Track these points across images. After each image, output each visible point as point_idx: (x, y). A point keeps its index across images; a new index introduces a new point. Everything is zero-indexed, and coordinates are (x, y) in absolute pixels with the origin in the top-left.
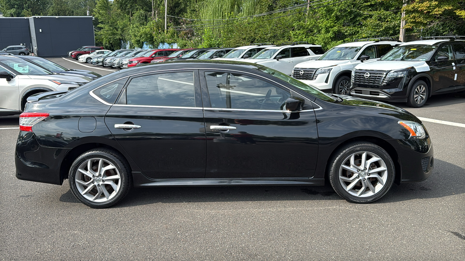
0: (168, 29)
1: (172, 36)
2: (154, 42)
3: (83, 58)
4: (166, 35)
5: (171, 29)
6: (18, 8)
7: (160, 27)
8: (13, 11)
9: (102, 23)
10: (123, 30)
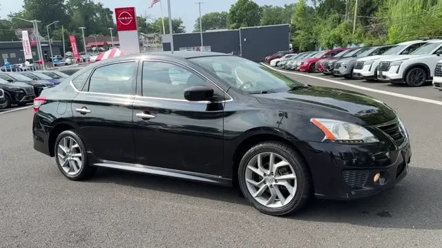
0: (356, 29)
1: (359, 36)
2: (342, 44)
3: (273, 62)
4: (354, 36)
5: (359, 30)
6: (238, 22)
7: (349, 28)
8: (234, 25)
9: (299, 29)
10: (316, 34)
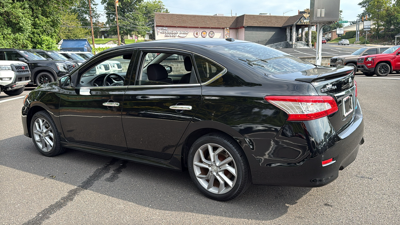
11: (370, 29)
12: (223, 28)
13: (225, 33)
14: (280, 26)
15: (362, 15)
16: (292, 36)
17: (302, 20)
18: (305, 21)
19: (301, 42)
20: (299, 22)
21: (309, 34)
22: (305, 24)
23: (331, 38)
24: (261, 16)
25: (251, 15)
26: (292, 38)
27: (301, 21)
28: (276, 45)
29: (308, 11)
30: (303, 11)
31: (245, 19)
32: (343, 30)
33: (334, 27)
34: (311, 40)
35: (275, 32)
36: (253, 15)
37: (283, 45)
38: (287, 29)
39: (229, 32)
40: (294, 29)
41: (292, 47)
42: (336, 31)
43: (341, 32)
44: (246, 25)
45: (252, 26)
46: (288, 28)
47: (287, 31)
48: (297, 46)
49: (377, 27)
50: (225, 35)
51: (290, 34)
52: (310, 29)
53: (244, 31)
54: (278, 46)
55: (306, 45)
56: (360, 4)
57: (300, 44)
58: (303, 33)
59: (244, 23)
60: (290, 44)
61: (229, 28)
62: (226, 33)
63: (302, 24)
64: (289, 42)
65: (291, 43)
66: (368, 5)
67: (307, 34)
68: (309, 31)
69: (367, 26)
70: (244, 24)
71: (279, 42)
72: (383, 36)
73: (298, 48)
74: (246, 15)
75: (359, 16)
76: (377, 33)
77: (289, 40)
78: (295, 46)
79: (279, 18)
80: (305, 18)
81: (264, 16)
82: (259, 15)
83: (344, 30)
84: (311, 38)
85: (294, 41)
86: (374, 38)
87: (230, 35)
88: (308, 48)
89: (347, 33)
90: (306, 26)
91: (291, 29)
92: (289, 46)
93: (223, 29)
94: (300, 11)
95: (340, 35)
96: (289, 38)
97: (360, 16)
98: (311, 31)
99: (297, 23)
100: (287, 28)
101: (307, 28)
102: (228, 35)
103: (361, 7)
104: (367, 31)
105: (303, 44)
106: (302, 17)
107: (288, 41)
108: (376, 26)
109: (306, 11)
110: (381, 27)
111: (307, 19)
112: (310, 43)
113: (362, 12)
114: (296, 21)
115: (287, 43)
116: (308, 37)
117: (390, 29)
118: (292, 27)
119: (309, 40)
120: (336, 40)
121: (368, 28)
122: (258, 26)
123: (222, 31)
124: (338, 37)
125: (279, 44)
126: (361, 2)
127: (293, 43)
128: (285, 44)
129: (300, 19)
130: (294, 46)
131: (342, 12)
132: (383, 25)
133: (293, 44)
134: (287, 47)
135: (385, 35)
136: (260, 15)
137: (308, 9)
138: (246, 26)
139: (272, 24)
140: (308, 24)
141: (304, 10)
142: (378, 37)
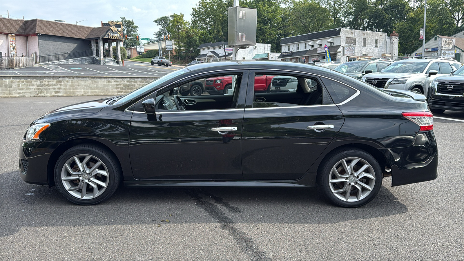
11: (172, 50)
12: (7, 34)
13: (9, 41)
14: (82, 38)
15: (158, 33)
16: (99, 51)
17: (110, 34)
18: (113, 35)
19: (109, 58)
20: (106, 35)
21: (118, 49)
22: (112, 38)
23: (130, 55)
24: (59, 23)
25: (45, 21)
26: (99, 53)
27: (108, 34)
28: (80, 60)
29: (112, 24)
30: (106, 23)
31: (37, 25)
32: (143, 48)
33: (131, 44)
34: (120, 57)
35: (77, 44)
36: (48, 22)
37: (88, 60)
38: (92, 43)
39: (15, 39)
40: (101, 43)
41: (100, 64)
42: (136, 49)
43: (141, 49)
44: (39, 32)
45: (48, 34)
46: (94, 41)
47: (92, 45)
48: (106, 63)
49: (179, 48)
50: (9, 43)
51: (96, 49)
52: (118, 44)
53: (38, 40)
54: (82, 61)
55: (115, 62)
56: (156, 21)
57: (108, 61)
58: (111, 48)
59: (37, 29)
60: (97, 60)
61: (14, 34)
62: (11, 41)
63: (110, 37)
64: (95, 58)
65: (99, 59)
66: (164, 24)
67: (115, 50)
68: (118, 47)
69: (169, 46)
70: (37, 31)
71: (83, 57)
72: (185, 58)
73: (107, 65)
74: (38, 20)
75: (155, 34)
76: (179, 53)
77: (96, 54)
78: (104, 62)
79: (81, 29)
80: (113, 31)
81: (62, 23)
82: (54, 21)
83: (145, 48)
84: (120, 54)
85: (102, 57)
86: (176, 58)
87: (17, 44)
88: (118, 65)
89: (148, 51)
90: (114, 40)
91: (97, 43)
92: (96, 62)
93: (5, 35)
94: (103, 22)
95: (140, 53)
96: (95, 52)
97: (157, 34)
98: (120, 47)
99: (104, 36)
100: (92, 40)
101: (115, 43)
102: (14, 43)
103: (157, 25)
104: (169, 51)
105: (112, 60)
106: (109, 30)
107: (95, 56)
108: (177, 47)
109: (110, 24)
110: (182, 48)
111: (115, 33)
112: (120, 60)
113: (159, 30)
114: (102, 34)
115: (94, 59)
116: (117, 53)
117: (190, 51)
118: (98, 40)
119: (118, 57)
120: (137, 58)
121: (170, 48)
122: (56, 35)
123: (4, 37)
124: (138, 56)
125: (85, 59)
126: (156, 20)
127: (101, 58)
128: (91, 59)
129: (107, 32)
130: (102, 62)
131: (138, 28)
132: (184, 47)
133: (101, 61)
134: (93, 63)
135: (186, 56)
136: (56, 22)
137: (112, 22)
138: (40, 34)
139: (73, 34)
140: (116, 38)
141: (108, 22)
142: (180, 58)
